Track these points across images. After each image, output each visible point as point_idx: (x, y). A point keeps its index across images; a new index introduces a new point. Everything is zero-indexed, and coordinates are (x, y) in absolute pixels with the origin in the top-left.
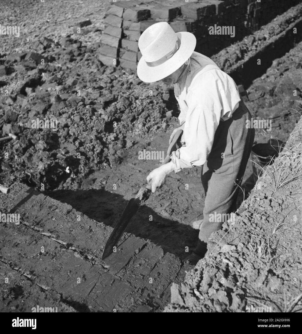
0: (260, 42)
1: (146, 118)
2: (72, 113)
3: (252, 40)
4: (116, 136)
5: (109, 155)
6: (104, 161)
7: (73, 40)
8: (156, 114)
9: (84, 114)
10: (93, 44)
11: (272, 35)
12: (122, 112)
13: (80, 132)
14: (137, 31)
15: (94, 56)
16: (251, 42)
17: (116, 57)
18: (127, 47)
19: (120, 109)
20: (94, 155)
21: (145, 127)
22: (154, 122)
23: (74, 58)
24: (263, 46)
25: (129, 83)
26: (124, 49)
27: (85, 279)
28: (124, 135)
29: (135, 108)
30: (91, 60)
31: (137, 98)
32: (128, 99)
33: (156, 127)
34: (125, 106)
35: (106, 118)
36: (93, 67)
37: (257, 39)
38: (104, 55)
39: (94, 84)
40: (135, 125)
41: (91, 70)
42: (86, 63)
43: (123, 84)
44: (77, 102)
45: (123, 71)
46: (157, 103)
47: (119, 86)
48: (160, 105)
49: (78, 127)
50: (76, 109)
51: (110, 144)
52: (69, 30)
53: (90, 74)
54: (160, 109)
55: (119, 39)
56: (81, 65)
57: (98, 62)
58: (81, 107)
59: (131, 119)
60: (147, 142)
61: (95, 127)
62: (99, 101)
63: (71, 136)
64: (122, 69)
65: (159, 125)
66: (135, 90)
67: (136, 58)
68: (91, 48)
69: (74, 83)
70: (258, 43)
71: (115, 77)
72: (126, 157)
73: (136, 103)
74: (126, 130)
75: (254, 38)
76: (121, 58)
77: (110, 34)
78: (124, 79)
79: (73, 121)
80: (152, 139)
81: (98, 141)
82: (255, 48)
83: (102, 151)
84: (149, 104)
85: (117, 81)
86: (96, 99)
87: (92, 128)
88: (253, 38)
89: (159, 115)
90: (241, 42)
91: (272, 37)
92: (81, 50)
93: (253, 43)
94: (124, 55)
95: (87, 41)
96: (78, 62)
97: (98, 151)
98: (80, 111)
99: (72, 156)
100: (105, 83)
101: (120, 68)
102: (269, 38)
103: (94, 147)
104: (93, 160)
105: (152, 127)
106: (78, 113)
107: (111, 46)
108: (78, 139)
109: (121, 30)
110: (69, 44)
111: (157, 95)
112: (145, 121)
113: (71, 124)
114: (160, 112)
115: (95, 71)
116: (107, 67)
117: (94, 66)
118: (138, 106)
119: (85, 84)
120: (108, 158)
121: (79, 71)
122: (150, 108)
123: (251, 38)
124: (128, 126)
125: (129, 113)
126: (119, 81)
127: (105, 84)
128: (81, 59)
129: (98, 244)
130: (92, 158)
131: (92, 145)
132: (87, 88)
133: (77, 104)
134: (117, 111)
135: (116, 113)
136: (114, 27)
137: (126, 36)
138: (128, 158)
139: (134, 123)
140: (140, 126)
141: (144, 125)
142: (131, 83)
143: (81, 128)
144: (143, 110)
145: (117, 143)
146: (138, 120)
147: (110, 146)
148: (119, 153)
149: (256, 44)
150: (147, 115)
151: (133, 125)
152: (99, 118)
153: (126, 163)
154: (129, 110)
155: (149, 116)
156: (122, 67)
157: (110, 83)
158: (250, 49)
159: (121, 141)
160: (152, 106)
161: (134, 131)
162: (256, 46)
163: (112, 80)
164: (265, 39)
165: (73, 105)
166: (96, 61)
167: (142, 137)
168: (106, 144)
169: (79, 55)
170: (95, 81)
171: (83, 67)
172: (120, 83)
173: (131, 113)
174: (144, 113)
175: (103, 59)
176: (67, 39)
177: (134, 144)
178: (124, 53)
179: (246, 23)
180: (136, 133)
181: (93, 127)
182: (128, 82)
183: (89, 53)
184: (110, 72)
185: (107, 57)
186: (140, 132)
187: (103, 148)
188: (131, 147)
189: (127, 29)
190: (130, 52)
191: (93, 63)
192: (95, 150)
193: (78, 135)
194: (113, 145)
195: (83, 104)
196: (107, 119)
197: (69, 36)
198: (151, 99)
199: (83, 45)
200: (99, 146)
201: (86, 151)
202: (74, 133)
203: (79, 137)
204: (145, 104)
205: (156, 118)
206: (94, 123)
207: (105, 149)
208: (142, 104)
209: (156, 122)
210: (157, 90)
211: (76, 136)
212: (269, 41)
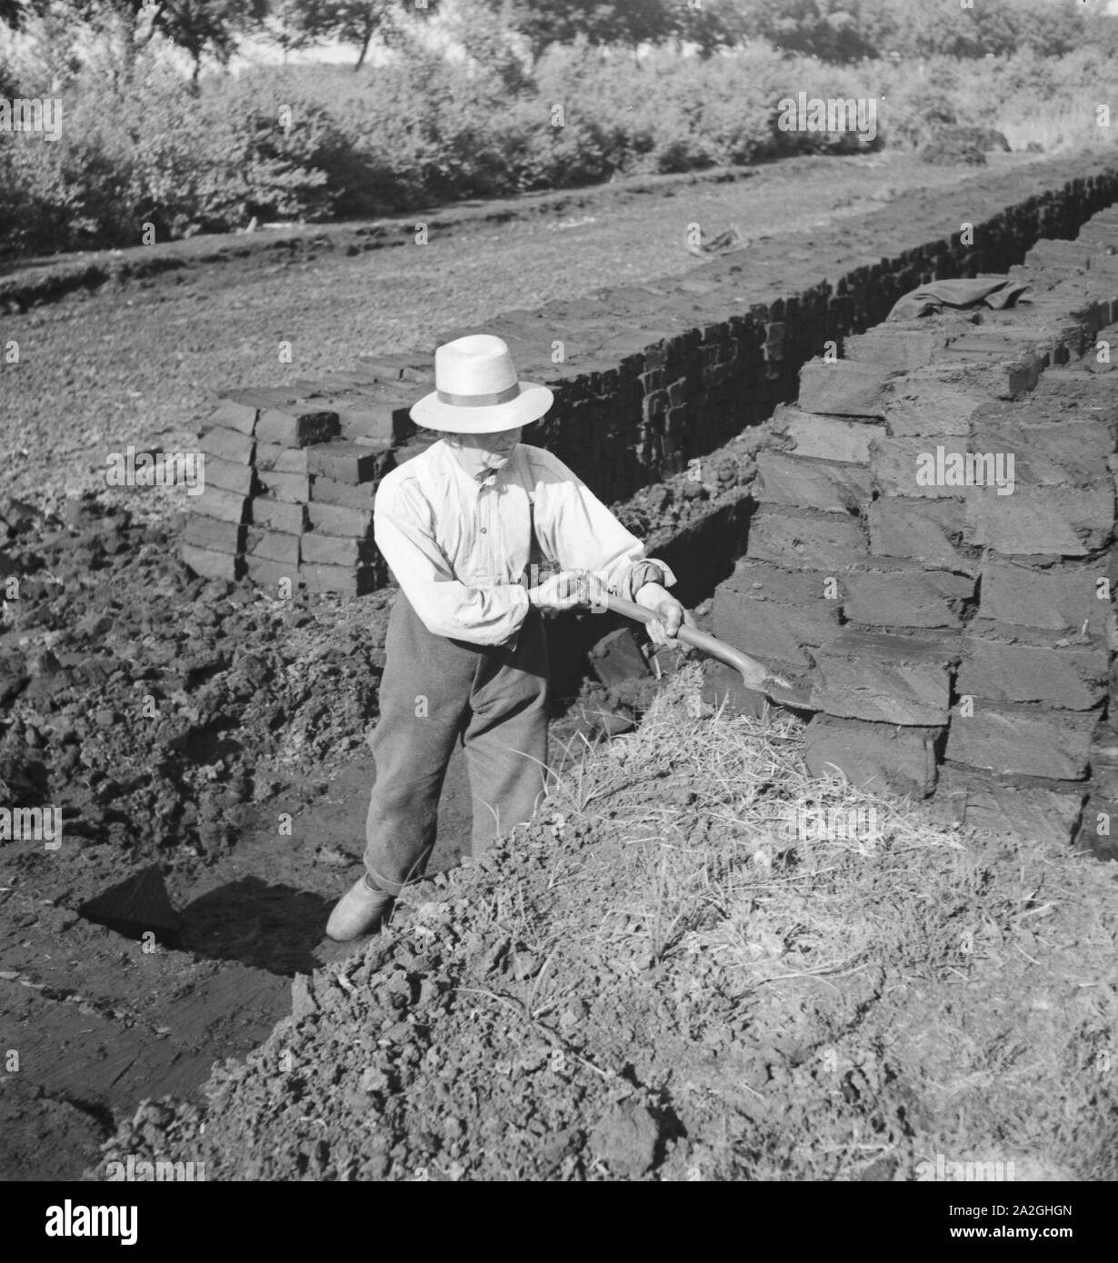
0: (687, 504)
1: (317, 717)
2: (89, 702)
3: (661, 499)
4: (223, 767)
5: (199, 820)
6: (183, 837)
7: (102, 507)
8: (347, 705)
9: (126, 705)
10: (169, 519)
11: (728, 485)
12: (245, 699)
13: (113, 755)
14: (298, 473)
15: (167, 551)
16: (658, 505)
17: (235, 550)
18: (269, 521)
19: (237, 689)
20: (153, 822)
21: (314, 744)
22: (340, 729)
23: (107, 558)
24: (697, 517)
25: (271, 622)
26: (261, 526)
27: (106, 1056)
28: (250, 766)
29: (283, 687)
30: (157, 562)
31: (288, 661)
32: (262, 660)
33: (346, 741)
34: (253, 681)
35: (193, 716)
36: (161, 583)
37: (678, 494)
38: (198, 546)
39: (164, 628)
40: (283, 738)
41: (157, 591)
42: (143, 570)
43: (252, 627)
44: (108, 671)
45: (256, 591)
46: (352, 675)
47: (239, 631)
48: (361, 679)
49: (107, 741)
50: (103, 692)
51: (205, 790)
52: (92, 478)
53: (151, 603)
54: (360, 693)
55: (243, 498)
56: (127, 577)
57: (178, 568)
58: (118, 686)
59: (269, 719)
60: (318, 785)
61: (159, 740)
62: (174, 669)
63: (86, 767)
64: (255, 585)
65: (356, 737)
66: (288, 641)
67: (296, 553)
68: (162, 528)
69: (102, 628)
70: (682, 508)
71: (231, 607)
72: (250, 826)
73: (286, 673)
74: (254, 752)
75: (670, 493)
76: (250, 554)
77: (218, 484)
78: (257, 611)
79: (91, 724)
80: (332, 776)
81: (167, 780)
82: (671, 523)
83: (178, 810)
84: (326, 675)
85: (234, 619)
86: (166, 665)
87: (149, 745)
88: (664, 493)
89: (355, 707)
90: (628, 506)
91: (729, 492)
92: (127, 537)
93: (663, 508)
94: (261, 546)
95: (150, 509)
96: (115, 571)
97: (165, 811)
98: (115, 695)
99: (85, 823)
100: (199, 624)
101: (249, 583)
102: (719, 494)
103: (154, 799)
104: (151, 834)
105: (334, 744)
106: (108, 701)
107: (219, 520)
108: (107, 777)
109: (249, 471)
110: (90, 520)
111: (352, 654)
112: (315, 725)
113: (86, 733)
114: (359, 700)
115: (170, 592)
116: (207, 581)
117: (167, 579)
118: (292, 681)
119: (133, 628)
120: (198, 829)
121: (118, 596)
122: (330, 687)
123: (658, 492)
124: (262, 740)
125: (264, 701)
126: (241, 618)
127: (197, 628)
128: (128, 562)
129: (144, 987)
130: (146, 829)
131: (148, 792)
132: (141, 636)
133: (108, 676)
134: (228, 695)
135: (226, 702)
136: (228, 462)
137: (266, 490)
138: (258, 829)
139: (281, 730)
140: (299, 739)
141: (310, 737)
142: (278, 623)
143: (116, 745)
144: (307, 695)
145: (224, 789)
146: (291, 722)
147: (205, 797)
148: (229, 815)
149: (675, 509)
150: (320, 708)
151: (278, 738)
152: (172, 715)
153: (249, 844)
154: (265, 693)
155: (325, 710)
156: (253, 582)
157: (214, 624)
158: (653, 525)
159: (239, 781)
160: (337, 682)
161: (279, 753)
162: (676, 517)
163: (219, 618)
164: (704, 495)
165: (93, 679)
166: (172, 564)
167: (303, 772)
168: (191, 790)
169: (122, 549)
170: (169, 619)
171: (130, 585)
172: (244, 624)
173: (271, 701)
174: (310, 702)
175: (194, 558)
176: (85, 504)
177: (277, 789)
178: (260, 539)
179: (640, 449)
180: (286, 760)
181: (153, 741)
182: (268, 618)
183: (154, 546)
184: (217, 595)
185: (209, 554)
186: (296, 757)
187: (183, 800)
188: (269, 798)
189: (269, 468)
190: (277, 536)
191: (164, 570)
192: (157, 805)
193: (107, 765)
194: (214, 795)
195: (123, 678)
196: (196, 718)
197: (89, 496)
198: (333, 663)
199: (134, 521)
200: (169, 796)
201: (130, 810)
202: (95, 761)
203: (108, 773)
204: (312, 677)
205: (346, 716)
206: (156, 730)
207: (188, 805)
208: (303, 676)
209: (349, 728)
210: (355, 638)
211: (102, 769)
212: (716, 504)
